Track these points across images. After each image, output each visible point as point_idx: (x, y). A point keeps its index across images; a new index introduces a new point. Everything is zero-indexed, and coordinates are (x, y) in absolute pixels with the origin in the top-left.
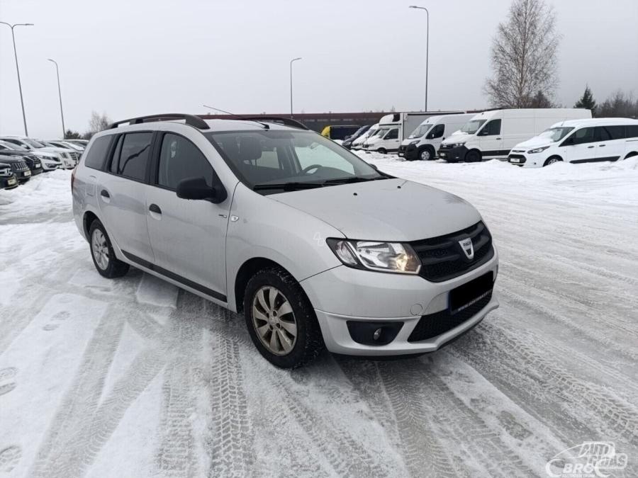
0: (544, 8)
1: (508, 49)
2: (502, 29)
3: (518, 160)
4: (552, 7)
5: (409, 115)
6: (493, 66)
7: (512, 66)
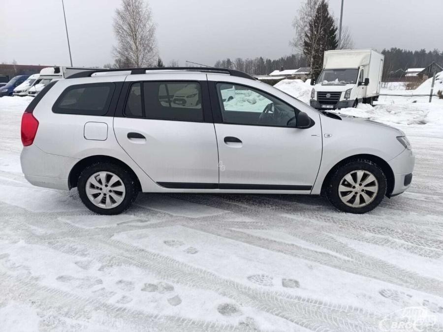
0: (143, 3)
1: (125, 27)
2: (119, 13)
3: (181, 102)
4: (148, 5)
5: (67, 68)
6: (117, 38)
7: (129, 39)
